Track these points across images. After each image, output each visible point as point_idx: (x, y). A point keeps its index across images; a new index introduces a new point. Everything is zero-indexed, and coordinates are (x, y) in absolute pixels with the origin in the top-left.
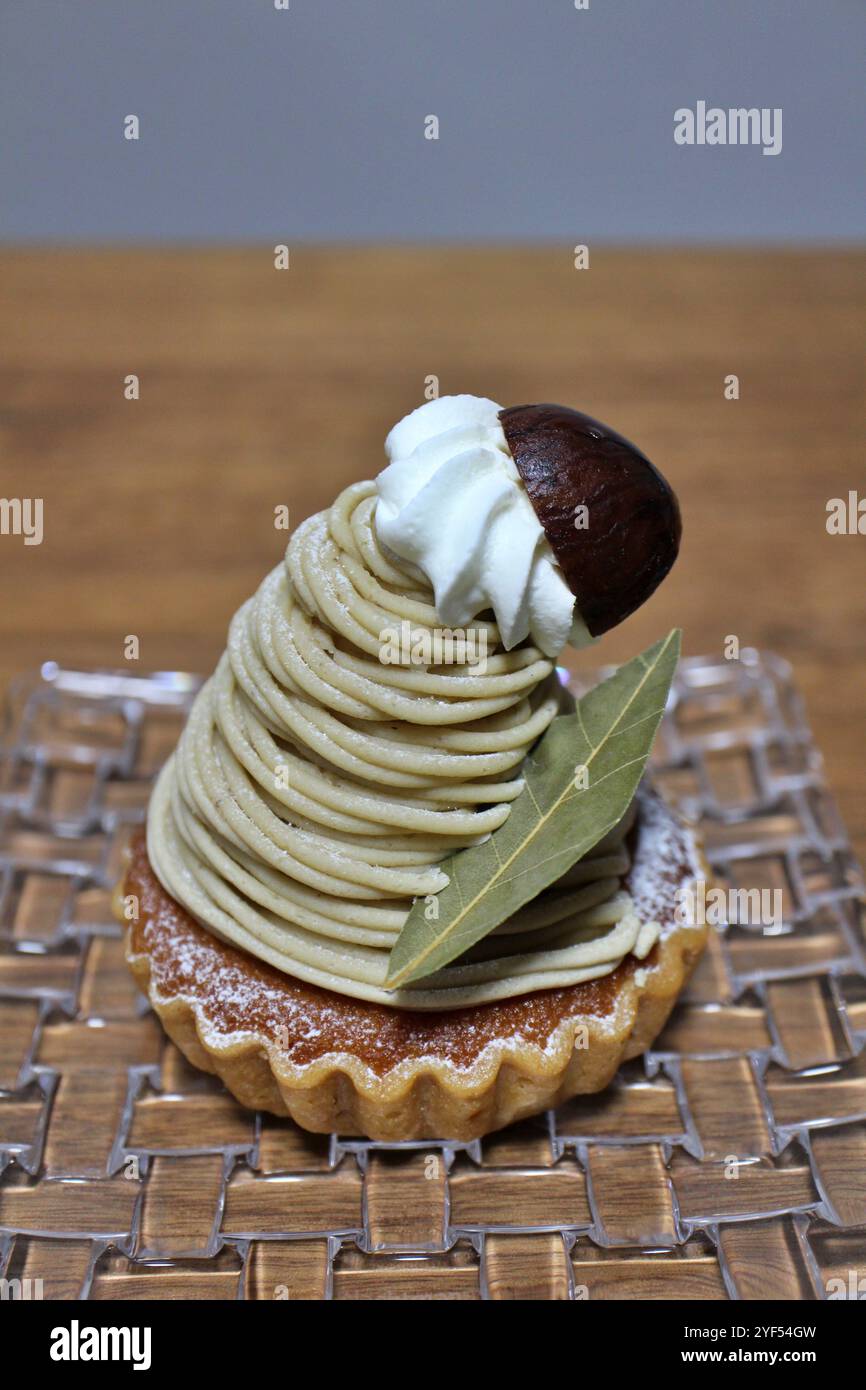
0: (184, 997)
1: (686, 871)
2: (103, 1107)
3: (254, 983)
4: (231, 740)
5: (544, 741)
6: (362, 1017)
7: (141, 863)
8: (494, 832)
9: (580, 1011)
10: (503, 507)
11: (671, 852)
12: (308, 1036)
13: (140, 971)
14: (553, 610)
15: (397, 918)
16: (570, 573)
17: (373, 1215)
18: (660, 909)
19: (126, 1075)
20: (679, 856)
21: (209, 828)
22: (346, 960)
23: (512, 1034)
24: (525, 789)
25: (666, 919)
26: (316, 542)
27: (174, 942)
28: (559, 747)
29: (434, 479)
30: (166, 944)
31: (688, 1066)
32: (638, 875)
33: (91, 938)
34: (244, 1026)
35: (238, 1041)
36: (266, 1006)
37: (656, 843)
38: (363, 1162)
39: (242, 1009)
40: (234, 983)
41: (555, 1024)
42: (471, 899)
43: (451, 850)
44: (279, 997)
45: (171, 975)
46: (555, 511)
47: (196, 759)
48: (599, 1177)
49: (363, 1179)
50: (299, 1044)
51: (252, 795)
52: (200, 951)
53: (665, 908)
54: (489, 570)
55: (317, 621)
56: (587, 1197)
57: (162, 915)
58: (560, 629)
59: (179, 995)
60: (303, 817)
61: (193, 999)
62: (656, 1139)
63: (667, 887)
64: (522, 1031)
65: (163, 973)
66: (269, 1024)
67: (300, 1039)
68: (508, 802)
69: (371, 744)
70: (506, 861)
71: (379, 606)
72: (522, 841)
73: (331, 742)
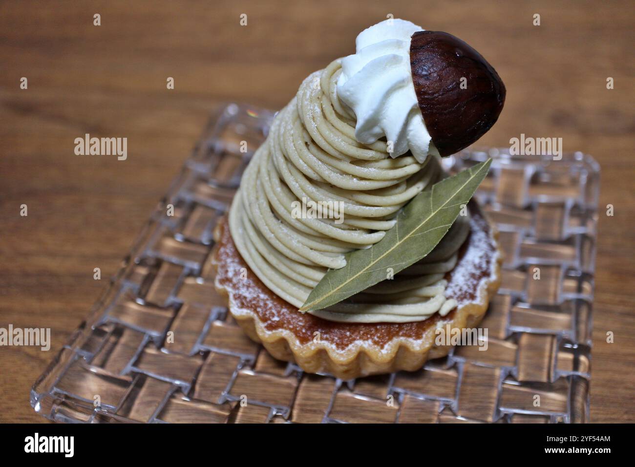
0: (227, 287)
1: (486, 274)
3: (256, 289)
5: (413, 202)
8: (374, 244)
9: (404, 335)
10: (397, 86)
11: (481, 263)
12: (273, 319)
13: (215, 269)
15: (319, 275)
16: (430, 126)
18: (463, 292)
19: (210, 310)
20: (484, 265)
23: (367, 339)
24: (395, 225)
25: (465, 297)
27: (229, 261)
28: (417, 207)
29: (364, 69)
30: (226, 261)
31: (469, 365)
34: (248, 307)
35: (244, 314)
36: (258, 301)
37: (473, 257)
39: (248, 300)
40: (248, 287)
41: (390, 339)
42: (353, 276)
43: (351, 249)
44: (265, 298)
45: (224, 276)
46: (425, 93)
49: (299, 383)
50: (269, 322)
51: (265, 204)
52: (238, 268)
53: (466, 292)
54: (385, 119)
55: (304, 126)
57: (228, 247)
59: (225, 286)
61: (230, 289)
64: (372, 339)
65: (222, 274)
66: (258, 309)
67: (270, 320)
68: (385, 231)
69: (318, 193)
70: (375, 261)
71: (333, 126)
72: (385, 252)
73: (300, 188)
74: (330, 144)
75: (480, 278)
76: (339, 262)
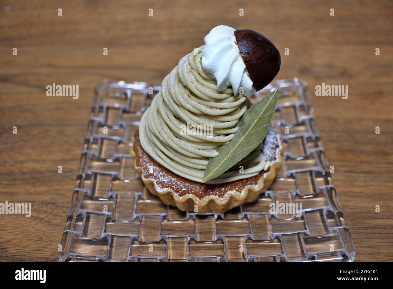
0: (151, 179)
1: (277, 146)
2: (129, 203)
3: (168, 176)
4: (163, 116)
5: (243, 117)
6: (196, 185)
7: (137, 143)
8: (230, 141)
9: (250, 184)
10: (235, 60)
11: (274, 141)
12: (183, 190)
13: (139, 171)
14: (247, 86)
15: (206, 162)
16: (252, 77)
17: (197, 231)
18: (270, 157)
19: (134, 194)
20: (276, 142)
21: (157, 137)
22: (192, 172)
23: (233, 190)
24: (238, 129)
25: (272, 160)
26: (186, 66)
27: (148, 165)
28: (247, 119)
29: (218, 53)
30: (146, 165)
31: (276, 194)
32: (265, 148)
33: (122, 157)
34: (166, 187)
35: (165, 191)
36: (172, 182)
37: (270, 139)
38: (195, 217)
39: (166, 183)
40: (164, 176)
41: (244, 187)
42: (224, 159)
43: (219, 146)
44: (175, 180)
45: (147, 173)
46: (249, 61)
47: (153, 119)
48: (252, 222)
49: (195, 222)
50: (180, 192)
51: (169, 131)
52: (155, 167)
53: (272, 157)
54: (231, 77)
55: (186, 87)
56: (249, 227)
57: (144, 157)
58: (249, 91)
59: (150, 178)
60: (182, 137)
61: (153, 180)
62: (267, 213)
63: (273, 151)
64: (235, 189)
65: (145, 173)
66: (173, 187)
67: (181, 191)
68: (234, 133)
69: (200, 120)
70: (233, 149)
71: (202, 84)
72: (237, 144)
73: (190, 119)
74: (204, 94)
75: (275, 149)
76: (215, 153)
